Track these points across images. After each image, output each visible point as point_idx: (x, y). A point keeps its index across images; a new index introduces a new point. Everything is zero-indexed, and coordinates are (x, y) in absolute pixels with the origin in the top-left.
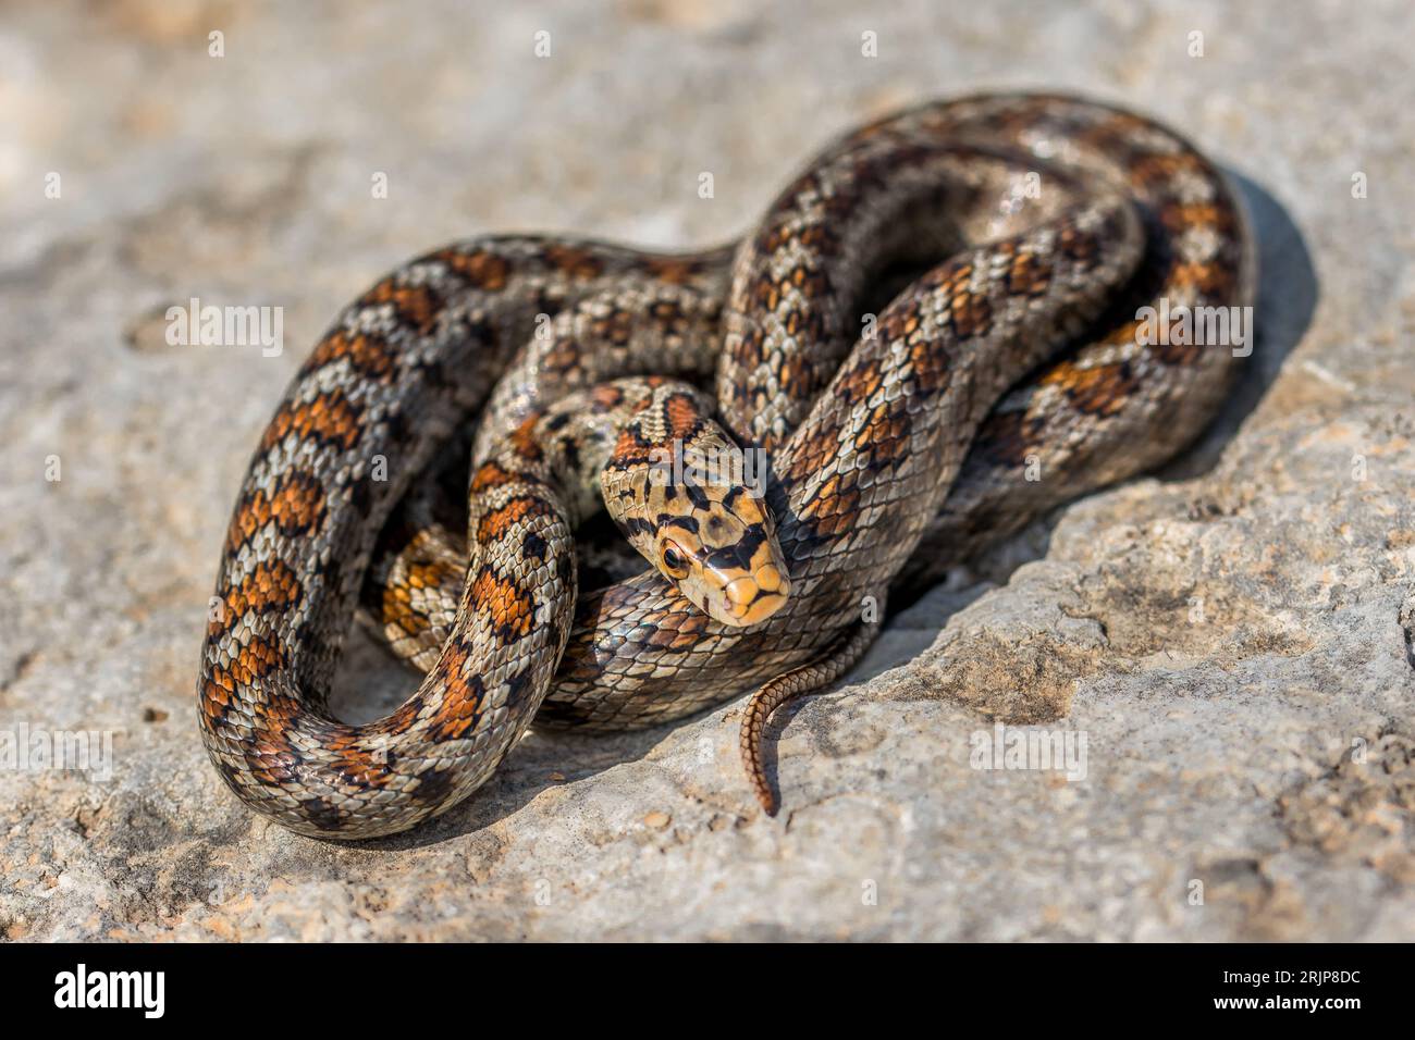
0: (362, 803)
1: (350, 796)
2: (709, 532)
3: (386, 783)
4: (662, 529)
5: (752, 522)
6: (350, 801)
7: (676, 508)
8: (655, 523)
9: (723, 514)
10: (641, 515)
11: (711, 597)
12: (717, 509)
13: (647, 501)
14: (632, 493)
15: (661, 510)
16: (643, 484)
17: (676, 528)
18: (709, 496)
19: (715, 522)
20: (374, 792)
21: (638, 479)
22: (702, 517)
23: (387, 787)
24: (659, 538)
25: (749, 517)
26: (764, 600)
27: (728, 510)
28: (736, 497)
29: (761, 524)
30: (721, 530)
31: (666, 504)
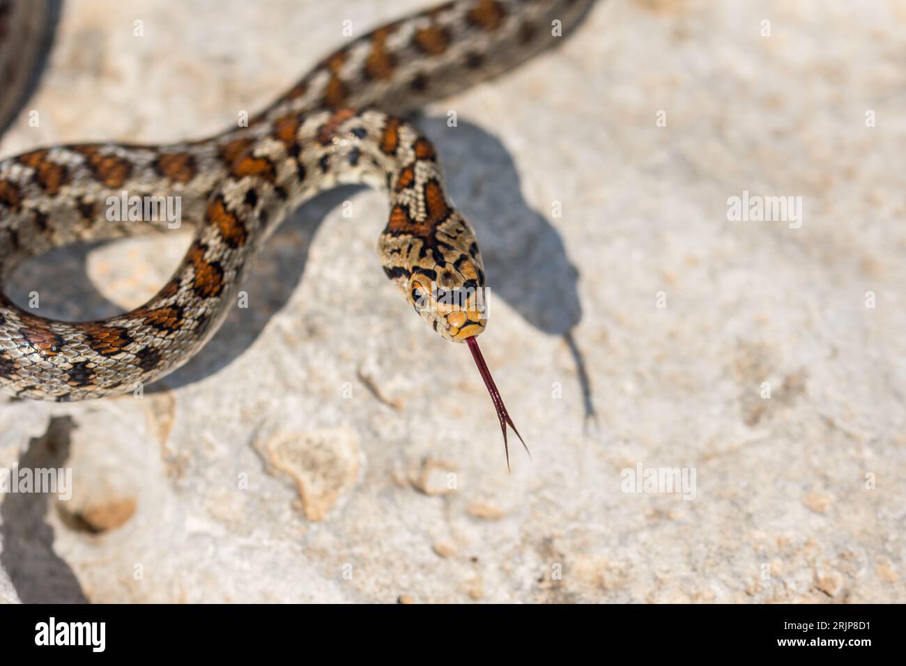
0: (170, 342)
1: (164, 338)
2: (442, 280)
3: (181, 325)
4: (414, 275)
5: (470, 278)
6: (165, 342)
7: (425, 264)
8: (411, 271)
9: (453, 271)
10: (402, 265)
11: (439, 320)
12: (450, 267)
13: (407, 256)
14: (399, 251)
15: (415, 263)
16: (406, 247)
17: (422, 276)
18: (446, 259)
19: (447, 275)
20: (177, 332)
21: (404, 243)
22: (439, 270)
23: (182, 328)
24: (411, 281)
25: (469, 275)
26: (469, 327)
27: (457, 269)
28: (463, 262)
29: (475, 280)
30: (450, 281)
31: (419, 260)
